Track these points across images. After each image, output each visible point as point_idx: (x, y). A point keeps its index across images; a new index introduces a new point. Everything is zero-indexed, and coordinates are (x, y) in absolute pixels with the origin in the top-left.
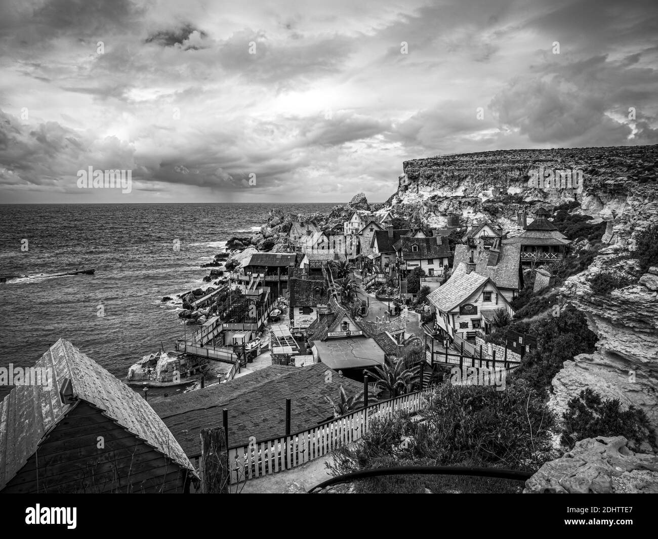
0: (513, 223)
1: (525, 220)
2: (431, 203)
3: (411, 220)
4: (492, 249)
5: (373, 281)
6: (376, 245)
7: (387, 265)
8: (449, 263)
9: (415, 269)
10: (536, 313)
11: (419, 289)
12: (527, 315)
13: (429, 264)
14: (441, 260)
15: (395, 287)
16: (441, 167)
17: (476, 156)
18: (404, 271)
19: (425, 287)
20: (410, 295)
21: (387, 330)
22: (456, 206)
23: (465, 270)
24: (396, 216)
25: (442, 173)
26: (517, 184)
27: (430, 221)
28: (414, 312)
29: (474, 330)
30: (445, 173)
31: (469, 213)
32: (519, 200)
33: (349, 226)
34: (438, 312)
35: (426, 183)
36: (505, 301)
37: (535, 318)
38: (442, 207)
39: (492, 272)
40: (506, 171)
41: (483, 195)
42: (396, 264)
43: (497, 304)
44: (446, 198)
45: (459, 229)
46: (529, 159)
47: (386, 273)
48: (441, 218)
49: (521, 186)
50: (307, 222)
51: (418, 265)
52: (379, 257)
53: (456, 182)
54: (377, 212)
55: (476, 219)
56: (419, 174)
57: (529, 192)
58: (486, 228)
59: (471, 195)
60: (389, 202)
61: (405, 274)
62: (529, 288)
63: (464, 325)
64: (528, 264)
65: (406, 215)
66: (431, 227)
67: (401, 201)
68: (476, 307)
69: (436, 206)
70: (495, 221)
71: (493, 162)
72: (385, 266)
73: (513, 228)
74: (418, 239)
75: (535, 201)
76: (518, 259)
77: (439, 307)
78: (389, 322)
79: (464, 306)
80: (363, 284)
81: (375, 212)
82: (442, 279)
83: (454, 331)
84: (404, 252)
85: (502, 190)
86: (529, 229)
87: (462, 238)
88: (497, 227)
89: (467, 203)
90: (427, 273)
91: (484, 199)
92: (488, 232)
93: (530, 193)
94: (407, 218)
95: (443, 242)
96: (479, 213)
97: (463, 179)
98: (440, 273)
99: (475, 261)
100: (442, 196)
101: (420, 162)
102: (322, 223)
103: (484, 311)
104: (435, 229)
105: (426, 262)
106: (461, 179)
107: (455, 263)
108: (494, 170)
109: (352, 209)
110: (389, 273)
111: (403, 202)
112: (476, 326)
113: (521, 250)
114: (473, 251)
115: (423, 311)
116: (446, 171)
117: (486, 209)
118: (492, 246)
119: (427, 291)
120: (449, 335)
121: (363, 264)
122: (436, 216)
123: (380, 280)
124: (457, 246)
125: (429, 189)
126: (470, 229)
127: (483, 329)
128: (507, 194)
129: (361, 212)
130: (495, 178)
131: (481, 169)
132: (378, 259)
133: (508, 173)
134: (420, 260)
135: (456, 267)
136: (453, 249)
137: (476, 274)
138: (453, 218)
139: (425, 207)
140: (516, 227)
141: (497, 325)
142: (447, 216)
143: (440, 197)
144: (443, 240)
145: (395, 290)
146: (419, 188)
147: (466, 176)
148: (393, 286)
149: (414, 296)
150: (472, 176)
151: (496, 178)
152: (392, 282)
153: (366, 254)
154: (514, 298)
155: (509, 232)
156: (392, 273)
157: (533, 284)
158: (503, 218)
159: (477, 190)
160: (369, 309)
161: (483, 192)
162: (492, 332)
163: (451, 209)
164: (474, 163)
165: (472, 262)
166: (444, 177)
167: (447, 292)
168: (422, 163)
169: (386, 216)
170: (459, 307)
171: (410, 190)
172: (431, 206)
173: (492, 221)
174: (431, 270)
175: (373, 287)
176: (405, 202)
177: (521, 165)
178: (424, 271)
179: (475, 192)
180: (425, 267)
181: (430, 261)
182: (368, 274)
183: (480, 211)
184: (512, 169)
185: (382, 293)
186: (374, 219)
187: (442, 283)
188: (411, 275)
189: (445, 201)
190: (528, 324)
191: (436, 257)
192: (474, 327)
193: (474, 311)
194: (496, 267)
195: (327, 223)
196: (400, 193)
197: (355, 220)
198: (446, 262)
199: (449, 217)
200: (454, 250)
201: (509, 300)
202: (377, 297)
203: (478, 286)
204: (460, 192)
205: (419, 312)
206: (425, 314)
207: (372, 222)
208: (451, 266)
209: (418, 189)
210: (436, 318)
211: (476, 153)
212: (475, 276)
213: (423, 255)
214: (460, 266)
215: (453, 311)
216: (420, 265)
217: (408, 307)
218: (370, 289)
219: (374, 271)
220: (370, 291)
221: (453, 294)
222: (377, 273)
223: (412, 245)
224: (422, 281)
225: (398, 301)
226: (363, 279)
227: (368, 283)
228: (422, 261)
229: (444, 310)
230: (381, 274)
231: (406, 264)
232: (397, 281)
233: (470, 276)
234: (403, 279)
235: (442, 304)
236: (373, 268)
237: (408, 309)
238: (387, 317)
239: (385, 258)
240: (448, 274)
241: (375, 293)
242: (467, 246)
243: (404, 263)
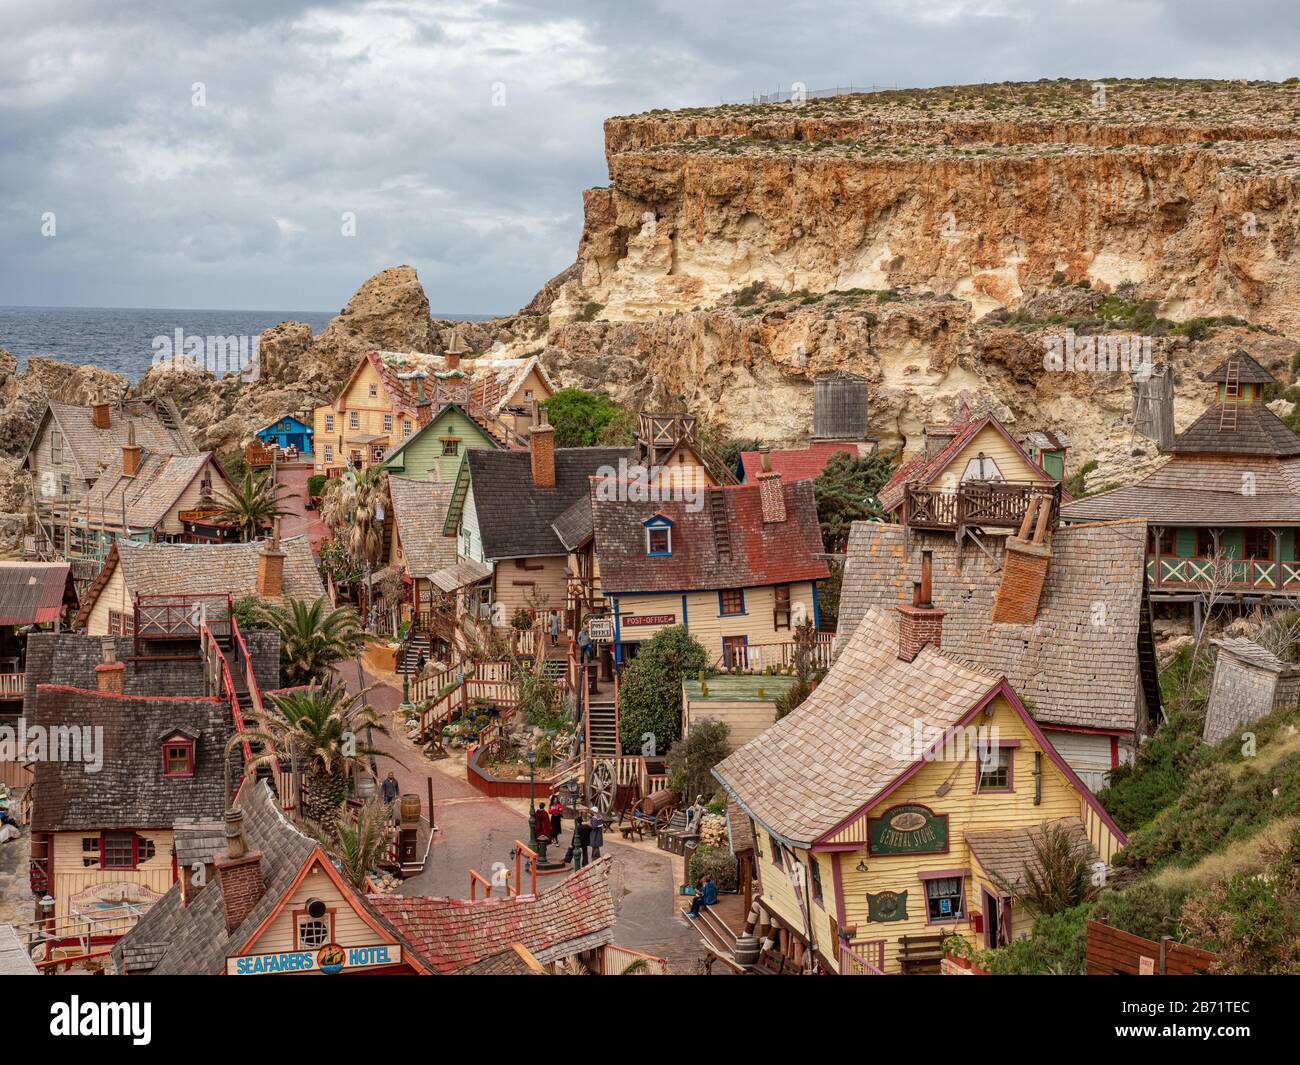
0: (1112, 419)
1: (1167, 411)
2: (737, 321)
3: (638, 403)
4: (1015, 542)
5: (457, 697)
6: (471, 521)
7: (523, 622)
8: (818, 611)
9: (660, 642)
10: (1215, 843)
11: (678, 734)
12: (1174, 850)
13: (723, 614)
14: (782, 590)
15: (560, 727)
16: (785, 149)
17: (945, 104)
18: (607, 648)
19: (706, 724)
20: (638, 766)
21: (520, 936)
22: (851, 337)
23: (891, 642)
24: (569, 381)
25: (790, 180)
26: (1133, 238)
27: (731, 409)
28: (650, 846)
29: (934, 930)
30: (802, 178)
31: (913, 371)
32: (1142, 316)
33: (342, 427)
34: (764, 845)
35: (714, 227)
36: (1079, 786)
37: (1213, 865)
38: (792, 344)
39: (1018, 653)
40: (1081, 176)
41: (980, 287)
42: (569, 613)
43: (1038, 802)
44: (808, 299)
45: (864, 450)
46: (1184, 124)
47: (520, 658)
48: (784, 396)
49: (1148, 251)
50: (124, 406)
51: (671, 618)
52: (486, 581)
53: (856, 223)
54: (479, 362)
55: (945, 400)
56: (682, 180)
57: (1183, 277)
58: (991, 445)
59: (923, 289)
60: (535, 315)
61: (611, 658)
62: (1182, 724)
63: (887, 907)
64: (1180, 611)
65: (615, 379)
66: (736, 435)
67: (594, 309)
68: (944, 818)
69: (758, 338)
70: (1031, 409)
71: (1025, 135)
72: (516, 623)
73: (1111, 444)
75: (1211, 321)
76: (1134, 589)
77: (771, 821)
78: (527, 897)
79: (889, 814)
80: (408, 714)
81: (465, 363)
82: (785, 686)
83: (843, 935)
84: (604, 554)
85: (1061, 267)
86: (1182, 451)
87: (878, 487)
88: (1042, 441)
89: (903, 325)
90: (715, 656)
91: (982, 309)
92: (999, 464)
93: (1191, 282)
94: (619, 392)
95: (789, 511)
96: (957, 373)
97: (888, 208)
98: (775, 656)
99: (939, 599)
100: (786, 288)
101: (686, 123)
102: (205, 410)
103: (980, 838)
104: (756, 445)
105: (712, 604)
106: (878, 211)
107: (844, 611)
108: (1025, 170)
109: (353, 342)
110: (531, 659)
111: (602, 316)
112: (945, 906)
113: (1150, 550)
114: (928, 554)
115: (697, 839)
116: (809, 168)
117: (990, 356)
118: (1018, 527)
119: (713, 745)
120: (815, 953)
121: (407, 617)
122: (761, 383)
123: (491, 693)
124: (859, 530)
125: (725, 253)
126: (915, 446)
127: (977, 921)
128: (1085, 285)
129: (399, 357)
130: (1031, 210)
131: (970, 166)
132: (483, 589)
133: (1092, 188)
134: (684, 594)
135: (852, 627)
136: (835, 542)
137: (941, 662)
138: (838, 397)
139: (708, 342)
140: (1128, 442)
141: (1041, 901)
142: (808, 383)
143: (775, 296)
144: (793, 501)
145: (563, 739)
146: (681, 247)
147: (901, 200)
148: (554, 722)
149: (656, 770)
150: (929, 199)
151: (1036, 209)
152: (548, 702)
153: (420, 570)
154: (1117, 775)
155: (1093, 465)
156: (550, 663)
157: (1201, 705)
158: (1066, 398)
159: (952, 265)
160: (429, 842)
161: (978, 272)
162: (1017, 935)
163: (829, 350)
164: (939, 137)
165: (928, 604)
166: (797, 199)
167: (809, 749)
168: (692, 131)
169: (520, 379)
170: (862, 821)
171: (635, 257)
172: (734, 335)
173: (1019, 413)
174: (734, 644)
175: (454, 728)
176: (614, 313)
177: (1149, 153)
178: (697, 649)
179: (942, 271)
180: (707, 626)
181: (732, 599)
182: (430, 663)
183: (963, 365)
184: (1109, 171)
185: (501, 757)
186: (460, 395)
187: (784, 708)
188: (638, 665)
189: (799, 315)
190: (1178, 896)
191: (757, 578)
192: (934, 910)
193: (935, 835)
194: (1036, 629)
195: (228, 411)
196: (590, 270)
197: (369, 396)
198: (803, 608)
199: (819, 388)
200: (843, 547)
201: (1097, 783)
202: (474, 778)
203: (954, 718)
204: (869, 275)
205: (677, 846)
206: (706, 859)
207: (452, 410)
208: (827, 621)
209: (673, 254)
210: (755, 874)
211: (948, 90)
212: (937, 672)
213: (699, 573)
214: (869, 625)
215: (838, 838)
216: (679, 620)
217: (626, 825)
218: (441, 735)
219: (463, 647)
220: (441, 749)
221: (836, 756)
222: (475, 657)
223: (647, 524)
224: (692, 698)
225: (575, 795)
226: (406, 687)
227: (429, 707)
228: (690, 600)
229: (795, 836)
230: (496, 662)
231: (617, 615)
232: (572, 697)
233: (915, 673)
234: (600, 686)
235: (784, 808)
236: (458, 634)
237: (626, 832)
238: (524, 877)
239: (515, 583)
240: (813, 663)
241: (464, 759)
242: (901, 528)
243: (604, 609)
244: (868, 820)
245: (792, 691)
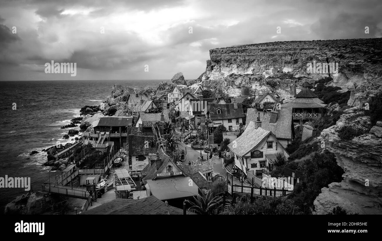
0: (287, 92)
1: (295, 91)
2: (230, 79)
3: (215, 92)
4: (272, 111)
5: (189, 135)
7: (199, 124)
8: (243, 122)
9: (219, 127)
10: (303, 156)
11: (222, 140)
12: (298, 157)
13: (229, 122)
14: (237, 119)
16: (237, 53)
17: (261, 46)
18: (211, 128)
19: (226, 139)
20: (216, 145)
21: (199, 170)
22: (247, 81)
23: (254, 126)
24: (205, 89)
25: (237, 58)
26: (290, 65)
27: (229, 92)
29: (261, 169)
30: (239, 58)
31: (256, 86)
32: (291, 76)
33: (172, 96)
35: (226, 65)
36: (283, 147)
37: (303, 159)
38: (238, 82)
39: (273, 128)
40: (281, 56)
41: (266, 73)
42: (206, 123)
43: (276, 150)
44: (240, 75)
45: (249, 98)
46: (297, 48)
47: (199, 129)
48: (237, 90)
49: (292, 67)
50: (141, 94)
52: (193, 118)
53: (247, 64)
54: (192, 86)
55: (261, 90)
56: (221, 58)
57: (297, 71)
58: (268, 97)
59: (258, 74)
60: (200, 79)
61: (212, 130)
62: (298, 138)
63: (254, 166)
64: (298, 121)
65: (212, 88)
66: (230, 96)
67: (209, 78)
68: (262, 152)
69: (233, 82)
70: (274, 91)
71: (273, 50)
72: (198, 124)
73: (287, 96)
74: (220, 105)
75: (302, 77)
76: (290, 118)
77: (236, 153)
78: (201, 165)
79: (254, 152)
80: (182, 138)
81: (190, 86)
82: (238, 133)
83: (247, 170)
84: (211, 114)
85: (279, 70)
86: (298, 97)
87: (251, 103)
88: (276, 96)
89: (255, 79)
90: (228, 129)
91: (267, 76)
92: (270, 99)
93: (298, 71)
94: (212, 90)
95: (238, 107)
96: (263, 86)
97: (252, 62)
98: (236, 129)
99: (261, 120)
100: (237, 74)
101: (221, 50)
102: (152, 94)
103: (268, 155)
104: (233, 97)
105: (227, 121)
106: (250, 62)
107: (247, 122)
108: (273, 55)
109: (173, 84)
110: (200, 130)
111: (210, 79)
112: (263, 165)
113: (293, 112)
114: (259, 113)
115: (225, 156)
116: (240, 56)
117: (268, 83)
118: (273, 109)
119: (228, 142)
120: (243, 173)
121: (182, 124)
122: (234, 88)
123: (194, 135)
124: (249, 110)
125: (228, 69)
126: (257, 97)
127: (267, 168)
128: (282, 72)
129: (180, 86)
130: (274, 61)
131: (264, 55)
132: (193, 119)
133: (283, 58)
134: (223, 120)
135: (248, 124)
136: (245, 111)
137: (261, 129)
138: (245, 90)
139: (225, 82)
140: (289, 96)
141: (276, 164)
142: (241, 88)
143: (236, 75)
144: (239, 105)
145: (205, 141)
146: (221, 68)
147: (254, 60)
148: (204, 139)
149: (219, 146)
150: (258, 60)
151: (275, 61)
152: (203, 136)
153: (184, 117)
154: (288, 145)
155: (284, 99)
156: (203, 129)
157: (301, 135)
158: (280, 89)
159: (262, 70)
160: (186, 157)
161: (266, 71)
162: (274, 170)
163: (244, 83)
164: (260, 51)
165: (259, 120)
166: (238, 61)
167: (242, 142)
168: (223, 51)
169: (198, 88)
170: (250, 153)
171: (214, 70)
172: (229, 81)
173: (273, 92)
174: (230, 127)
175: (189, 140)
176: (211, 78)
177: (292, 52)
178: (225, 128)
179: (260, 71)
180: (226, 124)
181: (230, 120)
182: (185, 130)
183: (264, 85)
184: (285, 55)
185: (196, 144)
186: (189, 91)
187: (238, 136)
188: (216, 130)
189: (239, 78)
190: (297, 163)
191: (233, 117)
192: (261, 166)
193: (261, 155)
194: (276, 124)
195: (155, 94)
196: (208, 72)
197: (176, 92)
198: (241, 121)
199: (242, 89)
200: (246, 112)
201: (285, 147)
202: (192, 147)
203: (263, 137)
204: (250, 72)
206: (227, 159)
207: (188, 93)
208: (244, 123)
209: (220, 70)
210: (234, 161)
211: (261, 44)
212: (261, 131)
213: (225, 117)
214: (250, 124)
215: (246, 155)
216: (222, 124)
217: (215, 154)
218: (187, 141)
219: (190, 128)
220: (187, 143)
221: (246, 143)
222: (192, 129)
223: (217, 109)
224: (224, 135)
225: (207, 150)
226: (182, 134)
227: (185, 137)
228: (223, 121)
229: (240, 155)
230: (195, 130)
231: (213, 123)
232: (206, 135)
233: (257, 131)
234: (210, 133)
235: (238, 151)
236: (189, 126)
237: (215, 155)
238: (200, 162)
239: (198, 119)
240: (242, 130)
241: (191, 144)
242: (255, 109)
243: (211, 122)
244: (251, 153)
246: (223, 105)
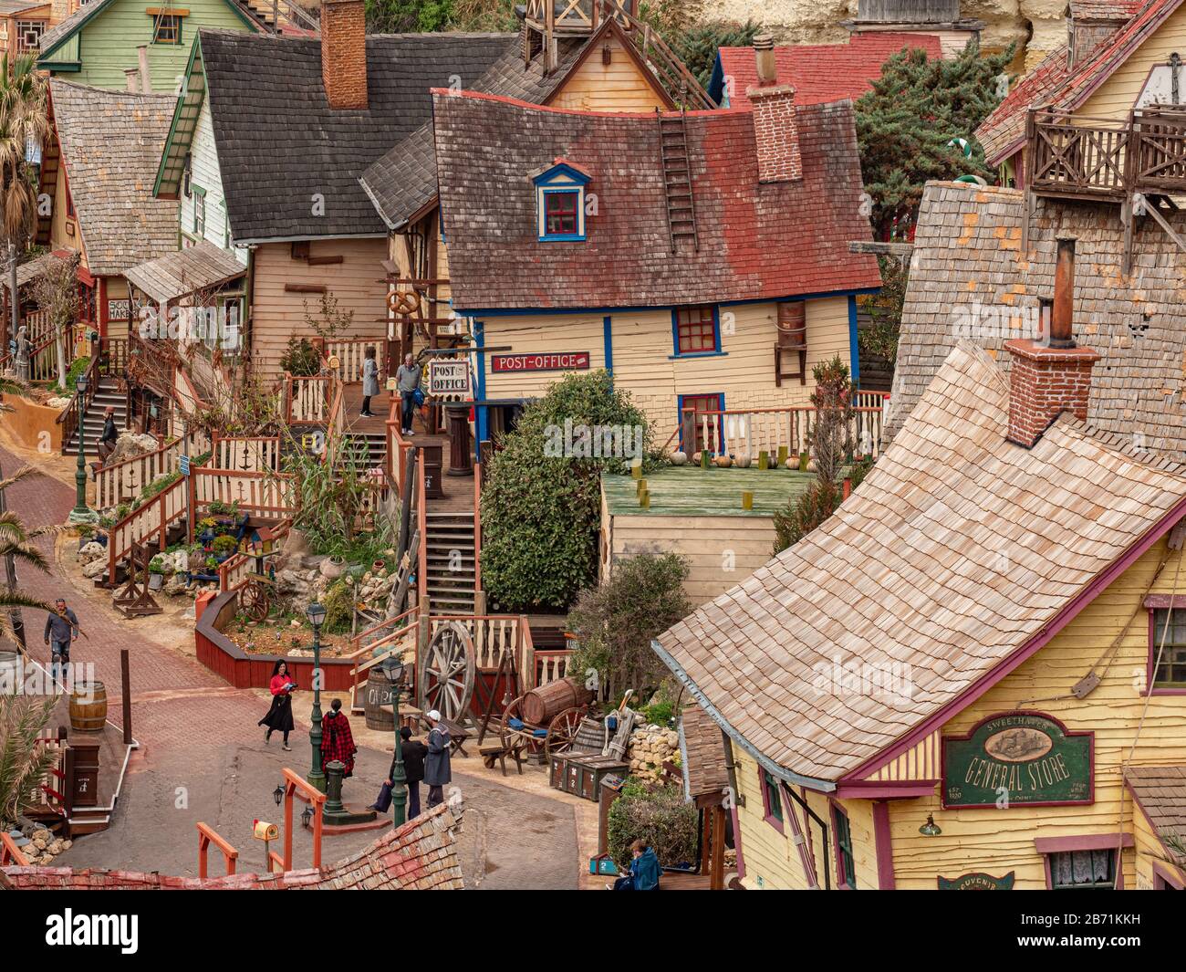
5: (177, 500)
6: (206, 168)
7: (304, 361)
8: (859, 348)
9: (561, 403)
11: (593, 576)
13: (679, 352)
14: (791, 309)
15: (371, 560)
18: (462, 413)
19: (644, 559)
20: (518, 631)
23: (993, 409)
28: (537, 783)
34: (749, 782)
47: (297, 429)
51: (581, 360)
52: (234, 283)
68: (1087, 738)
72: (290, 365)
74: (586, 126)
77: (762, 740)
79: (982, 730)
80: (84, 531)
82: (792, 489)
84: (458, 237)
87: (978, 118)
90: (663, 431)
95: (808, 160)
98: (775, 432)
99: (1086, 330)
103: (1154, 775)
105: (660, 332)
107: (907, 351)
110: (318, 431)
114: (1067, 245)
115: (624, 771)
121: (84, 349)
123: (242, 493)
124: (938, 199)
132: (229, 298)
134: (606, 313)
135: (921, 381)
137: (1087, 448)
144: (816, 142)
145: (375, 582)
148: (359, 549)
149: (548, 641)
152: (349, 512)
156: (353, 440)
165: (1062, 336)
167: (834, 606)
170: (932, 743)
174: (699, 410)
175: (178, 559)
180: (649, 375)
181: (696, 327)
182: (127, 436)
185: (259, 613)
187: (790, 530)
188: (518, 446)
191: (741, 289)
193: (1069, 771)
200: (908, 232)
202: (209, 652)
203: (1108, 553)
205: (586, 783)
208: (874, 370)
210: (730, 838)
212: (1080, 467)
213: (635, 275)
214: (953, 376)
215: (887, 773)
216: (598, 363)
217: (492, 743)
218: (146, 572)
219: (189, 407)
220: (146, 598)
221: (886, 621)
222: (213, 426)
223: (539, 181)
224: (618, 508)
225: (397, 686)
226: (81, 480)
227: (125, 519)
228: (618, 326)
229: (806, 767)
230: (253, 436)
231: (481, 351)
232: (394, 504)
233: (1037, 468)
234: (447, 484)
235: (786, 716)
236: (181, 383)
237: (491, 757)
238: (299, 835)
239: (290, 289)
240: (848, 447)
241: (190, 616)
242: (1018, 195)
243: (457, 340)
244: (944, 740)
245: (806, 498)
246: (625, 129)
